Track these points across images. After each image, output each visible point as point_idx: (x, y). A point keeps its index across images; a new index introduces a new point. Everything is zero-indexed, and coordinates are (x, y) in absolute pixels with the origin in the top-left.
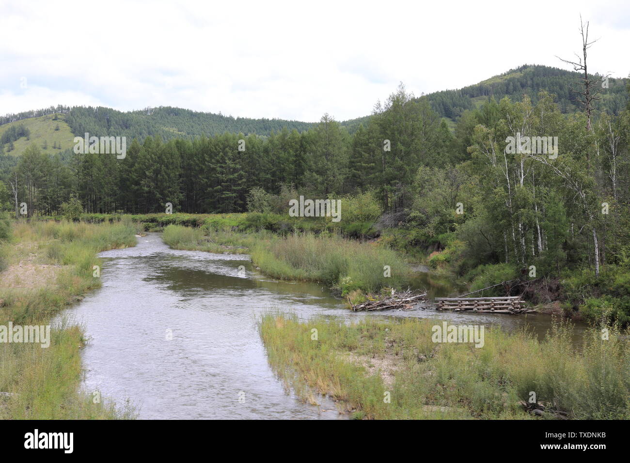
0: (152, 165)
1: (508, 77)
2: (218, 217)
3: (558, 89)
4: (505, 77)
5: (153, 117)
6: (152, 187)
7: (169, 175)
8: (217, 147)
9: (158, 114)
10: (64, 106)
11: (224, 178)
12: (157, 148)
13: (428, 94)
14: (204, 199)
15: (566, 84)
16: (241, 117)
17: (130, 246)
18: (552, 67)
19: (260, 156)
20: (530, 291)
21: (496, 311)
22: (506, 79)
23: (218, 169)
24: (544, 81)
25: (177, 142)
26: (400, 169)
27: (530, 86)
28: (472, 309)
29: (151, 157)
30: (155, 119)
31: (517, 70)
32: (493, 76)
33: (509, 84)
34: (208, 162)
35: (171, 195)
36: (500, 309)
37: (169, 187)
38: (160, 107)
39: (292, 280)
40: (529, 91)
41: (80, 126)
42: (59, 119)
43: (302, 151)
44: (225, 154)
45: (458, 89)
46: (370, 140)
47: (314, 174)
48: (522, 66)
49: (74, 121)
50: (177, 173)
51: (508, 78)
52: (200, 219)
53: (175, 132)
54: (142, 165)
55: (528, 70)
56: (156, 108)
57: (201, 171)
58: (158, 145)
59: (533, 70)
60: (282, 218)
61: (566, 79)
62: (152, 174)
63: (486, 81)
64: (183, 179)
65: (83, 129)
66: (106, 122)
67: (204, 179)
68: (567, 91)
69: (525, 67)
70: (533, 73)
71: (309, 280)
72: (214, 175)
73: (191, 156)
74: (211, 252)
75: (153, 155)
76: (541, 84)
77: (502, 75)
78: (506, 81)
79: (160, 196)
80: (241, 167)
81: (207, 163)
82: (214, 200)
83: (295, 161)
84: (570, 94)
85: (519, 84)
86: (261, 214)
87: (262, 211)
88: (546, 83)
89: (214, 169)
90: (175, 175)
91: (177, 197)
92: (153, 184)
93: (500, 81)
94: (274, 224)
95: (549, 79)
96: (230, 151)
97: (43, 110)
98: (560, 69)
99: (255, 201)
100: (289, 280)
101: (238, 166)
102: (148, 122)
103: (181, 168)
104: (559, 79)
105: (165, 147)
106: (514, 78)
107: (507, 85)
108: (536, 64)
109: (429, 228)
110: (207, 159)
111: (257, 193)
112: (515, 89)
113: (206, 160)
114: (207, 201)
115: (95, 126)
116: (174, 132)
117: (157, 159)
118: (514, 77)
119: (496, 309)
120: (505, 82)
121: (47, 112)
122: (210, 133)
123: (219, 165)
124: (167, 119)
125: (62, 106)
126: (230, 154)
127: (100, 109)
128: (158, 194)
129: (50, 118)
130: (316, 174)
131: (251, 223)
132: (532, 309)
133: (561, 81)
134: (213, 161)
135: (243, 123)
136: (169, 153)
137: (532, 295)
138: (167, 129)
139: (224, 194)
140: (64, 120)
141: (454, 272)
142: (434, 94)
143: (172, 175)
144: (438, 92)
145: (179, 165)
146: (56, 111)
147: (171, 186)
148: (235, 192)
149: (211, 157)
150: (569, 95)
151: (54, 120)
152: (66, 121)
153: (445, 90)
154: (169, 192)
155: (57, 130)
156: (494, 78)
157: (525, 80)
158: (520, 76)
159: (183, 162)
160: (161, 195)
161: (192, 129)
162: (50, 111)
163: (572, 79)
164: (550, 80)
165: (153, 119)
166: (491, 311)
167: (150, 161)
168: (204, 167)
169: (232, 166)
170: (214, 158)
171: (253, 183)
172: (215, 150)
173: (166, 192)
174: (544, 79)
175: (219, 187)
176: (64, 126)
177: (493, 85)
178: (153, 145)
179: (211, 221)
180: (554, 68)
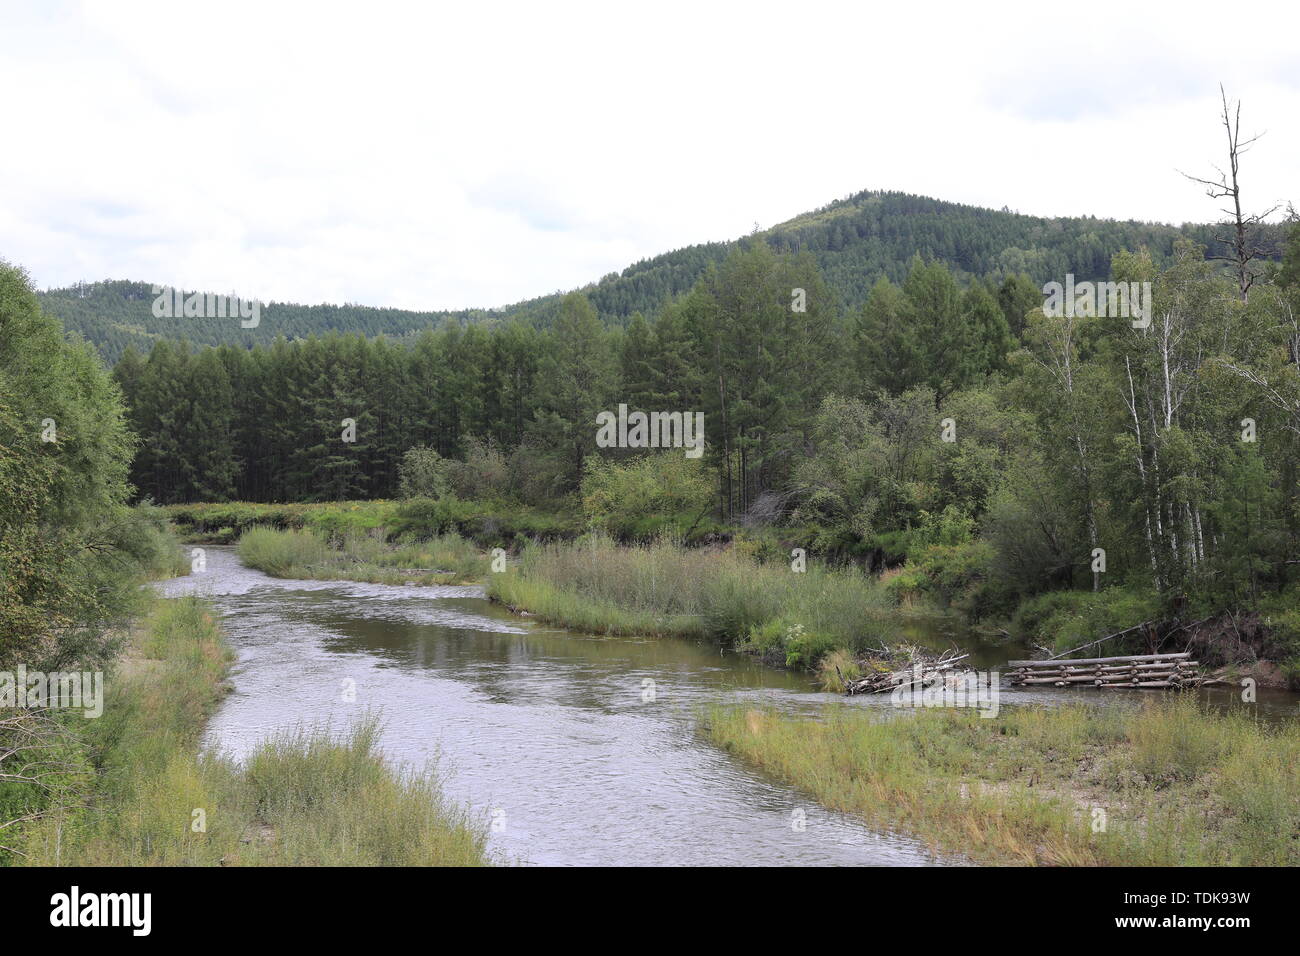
0: (171, 403)
1: (832, 216)
2: (332, 509)
3: (934, 239)
4: (825, 216)
5: (91, 303)
6: (174, 450)
7: (210, 422)
8: (313, 362)
9: (102, 296)
11: (331, 428)
12: (181, 366)
13: (672, 251)
14: (283, 472)
15: (948, 230)
16: (278, 302)
17: (181, 575)
18: (919, 196)
19: (403, 381)
20: (1199, 642)
21: (1142, 684)
22: (827, 221)
23: (318, 409)
24: (903, 223)
25: (224, 354)
26: (767, 401)
27: (876, 234)
28: (1093, 682)
29: (170, 384)
30: (96, 307)
31: (847, 202)
32: (800, 213)
33: (834, 230)
34: (295, 394)
35: (215, 463)
36: (1148, 679)
37: (210, 449)
38: (106, 282)
39: (632, 635)
40: (875, 243)
43: (497, 369)
44: (332, 376)
45: (732, 241)
46: (667, 345)
47: (555, 416)
48: (858, 193)
50: (227, 419)
51: (832, 218)
52: (291, 515)
53: (140, 333)
54: (151, 402)
55: (870, 200)
56: (97, 284)
57: (280, 414)
58: (184, 360)
59: (880, 202)
60: (478, 509)
61: (947, 218)
62: (173, 420)
63: (787, 223)
64: (240, 431)
67: (286, 430)
68: (951, 244)
69: (864, 195)
70: (882, 206)
71: (667, 635)
72: (307, 422)
73: (256, 383)
74: (377, 582)
75: (174, 382)
76: (898, 230)
77: (817, 212)
78: (829, 224)
79: (191, 467)
80: (364, 402)
81: (291, 397)
82: (309, 474)
83: (484, 391)
84: (958, 250)
85: (854, 229)
86: (432, 502)
87: (436, 498)
88: (909, 228)
89: (308, 410)
90: (224, 422)
91: (227, 468)
92: (176, 442)
93: (815, 223)
94: (466, 522)
95: (914, 220)
96: (342, 371)
98: (935, 198)
99: (418, 474)
100: (625, 635)
101: (359, 402)
102: (81, 313)
103: (234, 406)
104: (935, 218)
105: (198, 363)
106: (843, 219)
107: (831, 232)
108: (886, 190)
109: (861, 521)
110: (293, 388)
111: (422, 458)
112: (846, 241)
113: (290, 390)
114: (291, 476)
116: (138, 334)
117: (183, 389)
118: (843, 216)
119: (1141, 680)
120: (825, 225)
122: (214, 334)
123: (319, 400)
124: (123, 306)
126: (341, 377)
128: (187, 463)
130: (558, 416)
131: (412, 520)
132: (1212, 677)
133: (939, 224)
134: (306, 391)
135: (284, 314)
136: (209, 377)
137: (1204, 649)
138: (121, 328)
139: (331, 461)
141: (963, 610)
142: (682, 252)
143: (216, 422)
144: (690, 248)
145: (230, 401)
147: (215, 446)
148: (354, 457)
149: (300, 385)
150: (955, 252)
153: (706, 243)
154: (210, 457)
156: (800, 218)
157: (866, 222)
158: (856, 214)
159: (236, 395)
160: (194, 465)
161: (177, 328)
163: (961, 220)
164: (916, 221)
165: (91, 306)
166: (1132, 685)
167: (169, 393)
168: (285, 404)
169: (347, 401)
170: (307, 386)
171: (390, 437)
172: (309, 370)
173: (204, 458)
174: (905, 219)
175: (321, 446)
177: (801, 233)
178: (172, 359)
179: (319, 519)
180: (922, 197)
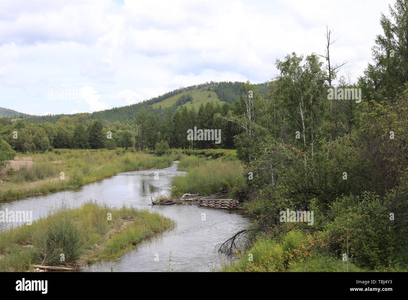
10: (214, 82)
41: (223, 94)
42: (211, 90)
49: (220, 91)
65: (225, 96)
66: (240, 91)
97: (201, 84)
115: (232, 94)
121: (204, 85)
125: (213, 82)
127: (236, 83)
129: (205, 90)
140: (214, 91)
146: (209, 85)
151: (207, 90)
152: (215, 91)
155: (209, 97)
162: (206, 85)
176: (214, 94)
